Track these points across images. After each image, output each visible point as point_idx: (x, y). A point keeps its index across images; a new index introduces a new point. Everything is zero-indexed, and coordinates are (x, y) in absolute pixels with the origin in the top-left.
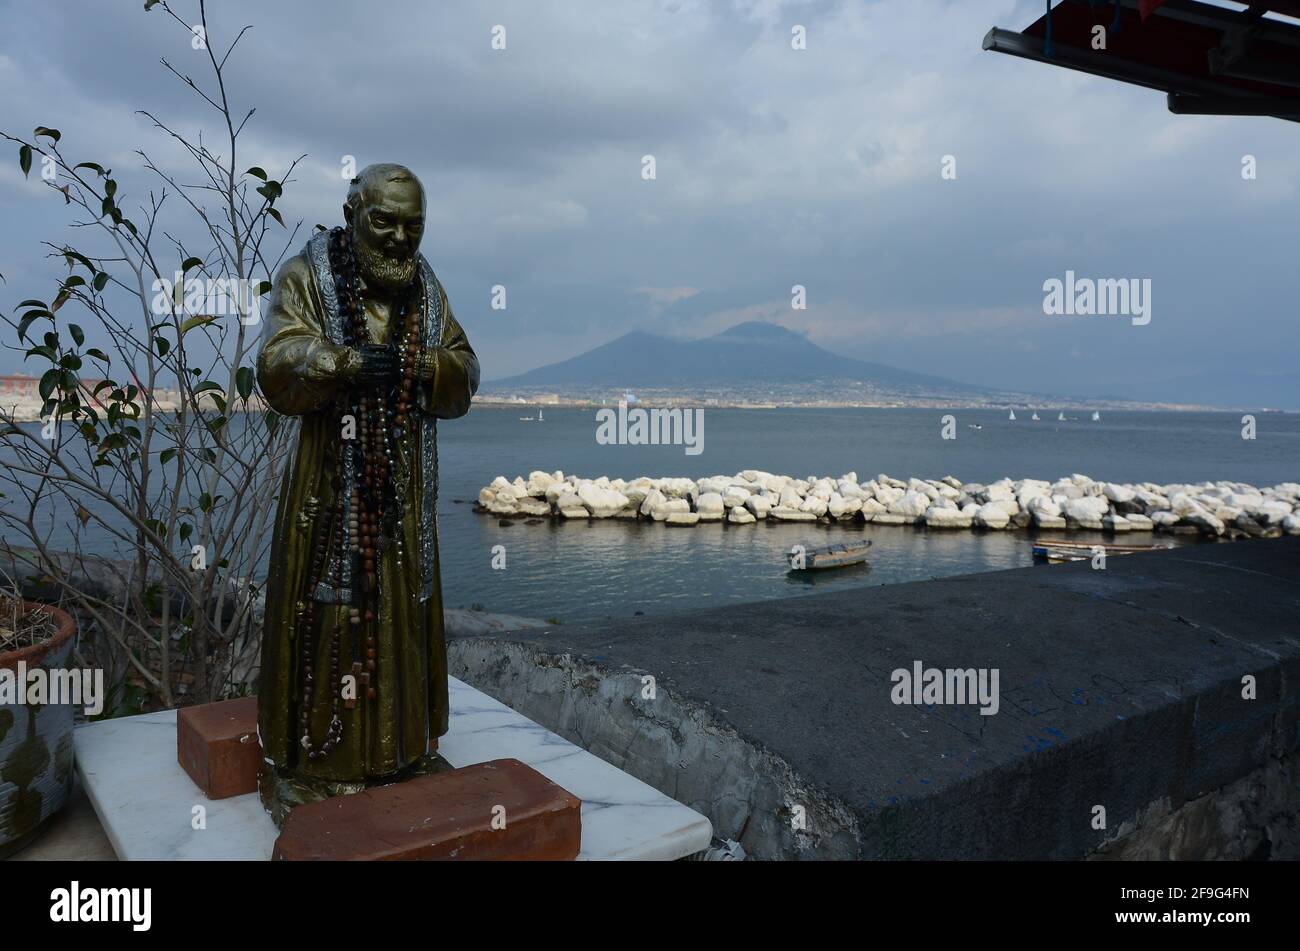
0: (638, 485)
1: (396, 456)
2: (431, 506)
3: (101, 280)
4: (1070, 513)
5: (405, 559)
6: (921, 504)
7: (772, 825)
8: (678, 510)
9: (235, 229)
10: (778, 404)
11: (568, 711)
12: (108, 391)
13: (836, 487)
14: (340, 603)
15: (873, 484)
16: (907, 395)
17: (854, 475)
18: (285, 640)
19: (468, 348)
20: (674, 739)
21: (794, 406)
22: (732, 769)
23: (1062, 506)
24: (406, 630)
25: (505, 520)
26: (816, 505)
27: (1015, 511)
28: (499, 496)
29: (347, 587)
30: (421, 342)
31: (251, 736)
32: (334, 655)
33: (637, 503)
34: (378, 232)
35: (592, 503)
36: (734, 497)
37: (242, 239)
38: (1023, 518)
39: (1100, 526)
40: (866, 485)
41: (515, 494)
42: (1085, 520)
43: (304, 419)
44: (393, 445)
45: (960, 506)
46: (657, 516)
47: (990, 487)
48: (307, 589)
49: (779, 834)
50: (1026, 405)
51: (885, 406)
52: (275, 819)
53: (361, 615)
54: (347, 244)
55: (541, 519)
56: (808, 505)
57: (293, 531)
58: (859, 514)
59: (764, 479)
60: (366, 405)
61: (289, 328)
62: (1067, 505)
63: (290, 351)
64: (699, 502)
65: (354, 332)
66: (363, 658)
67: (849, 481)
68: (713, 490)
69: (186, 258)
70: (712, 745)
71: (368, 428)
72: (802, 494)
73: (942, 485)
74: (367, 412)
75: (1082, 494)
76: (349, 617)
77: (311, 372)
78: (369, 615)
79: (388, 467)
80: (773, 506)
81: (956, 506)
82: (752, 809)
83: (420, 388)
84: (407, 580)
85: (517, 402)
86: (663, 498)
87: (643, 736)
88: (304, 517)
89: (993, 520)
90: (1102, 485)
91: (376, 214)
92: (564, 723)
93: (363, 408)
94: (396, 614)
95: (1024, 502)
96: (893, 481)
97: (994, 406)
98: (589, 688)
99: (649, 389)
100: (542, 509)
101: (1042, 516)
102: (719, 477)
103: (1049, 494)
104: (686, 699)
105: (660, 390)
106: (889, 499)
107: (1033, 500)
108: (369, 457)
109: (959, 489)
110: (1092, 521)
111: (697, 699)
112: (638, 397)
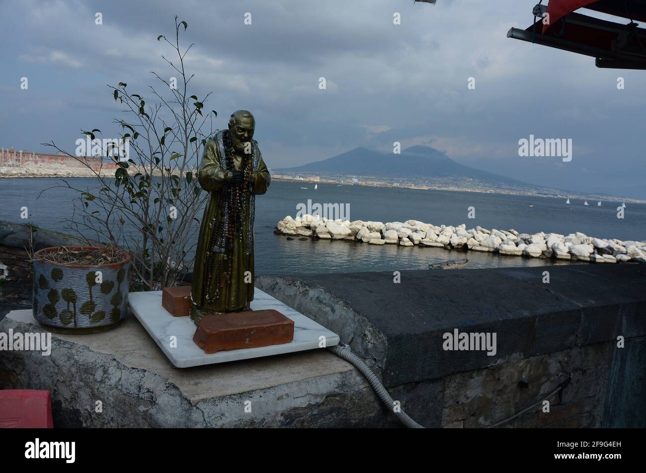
0: (356, 224)
1: (241, 206)
2: (252, 223)
3: (136, 135)
4: (573, 251)
5: (242, 239)
6: (497, 242)
7: (360, 340)
8: (375, 237)
9: (185, 117)
10: (429, 188)
11: (297, 302)
12: (139, 177)
13: (455, 231)
14: (221, 253)
15: (473, 230)
16: (496, 186)
17: (464, 226)
18: (202, 264)
19: (267, 171)
20: (332, 311)
21: (438, 189)
22: (350, 321)
23: (570, 248)
24: (242, 264)
25: (290, 237)
26: (444, 239)
27: (545, 249)
28: (287, 225)
29: (224, 248)
30: (251, 170)
31: (188, 297)
32: (218, 269)
33: (355, 233)
34: (239, 133)
35: (333, 231)
36: (403, 233)
37: (187, 121)
38: (549, 253)
39: (589, 259)
40: (470, 231)
41: (295, 225)
42: (581, 256)
43: (212, 193)
44: (241, 203)
45: (517, 245)
46: (364, 240)
47: (533, 236)
48: (211, 248)
49: (363, 343)
50: (556, 195)
51: (484, 192)
52: (195, 323)
53: (228, 257)
54: (229, 136)
55: (307, 238)
56: (440, 239)
57: (207, 229)
58: (466, 245)
59: (419, 225)
60: (233, 189)
61: (209, 163)
62: (572, 248)
63: (209, 171)
64: (386, 234)
65: (230, 165)
66: (227, 271)
67: (462, 229)
68: (393, 229)
69: (166, 127)
70: (344, 313)
71: (233, 197)
72: (437, 234)
73: (508, 233)
74: (233, 192)
75: (580, 242)
76: (224, 257)
77: (216, 179)
78: (230, 257)
79: (239, 210)
80: (422, 239)
81: (515, 245)
82: (355, 334)
83: (250, 185)
84: (243, 247)
85: (299, 179)
86: (368, 231)
87: (321, 310)
88: (211, 225)
89: (533, 253)
90: (591, 238)
91: (239, 128)
92: (295, 306)
93: (232, 190)
94: (239, 258)
95: (550, 245)
96: (484, 230)
97: (540, 195)
98: (305, 293)
99: (365, 177)
100: (308, 233)
101: (558, 252)
102: (396, 222)
103: (564, 241)
104: (337, 297)
105: (371, 177)
106: (481, 239)
107: (554, 244)
108: (233, 206)
109: (517, 236)
110: (584, 257)
111: (341, 298)
112: (359, 180)
